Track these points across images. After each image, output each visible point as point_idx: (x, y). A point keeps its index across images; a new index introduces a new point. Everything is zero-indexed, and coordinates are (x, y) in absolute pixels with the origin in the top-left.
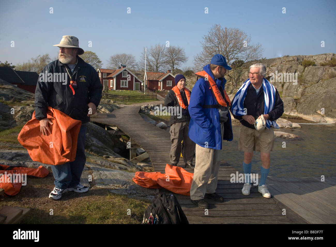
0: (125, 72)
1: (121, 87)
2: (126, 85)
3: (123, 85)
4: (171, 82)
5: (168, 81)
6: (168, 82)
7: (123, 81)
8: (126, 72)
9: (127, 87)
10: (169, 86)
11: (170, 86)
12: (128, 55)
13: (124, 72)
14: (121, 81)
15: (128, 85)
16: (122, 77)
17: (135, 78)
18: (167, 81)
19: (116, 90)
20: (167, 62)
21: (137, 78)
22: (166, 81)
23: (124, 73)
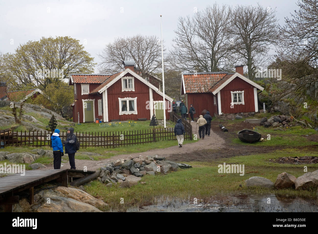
0: (128, 78)
1: (120, 114)
2: (132, 109)
3: (124, 108)
4: (241, 93)
5: (235, 92)
6: (236, 94)
7: (125, 99)
8: (130, 78)
9: (135, 112)
10: (237, 103)
11: (240, 103)
12: (145, 38)
13: (125, 78)
14: (120, 100)
15: (137, 109)
16: (123, 91)
17: (154, 92)
18: (232, 92)
19: (110, 121)
20: (236, 48)
21: (156, 89)
22: (230, 93)
23: (126, 80)
